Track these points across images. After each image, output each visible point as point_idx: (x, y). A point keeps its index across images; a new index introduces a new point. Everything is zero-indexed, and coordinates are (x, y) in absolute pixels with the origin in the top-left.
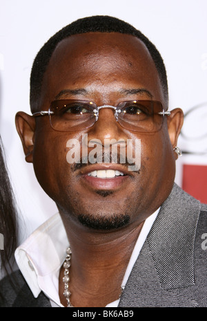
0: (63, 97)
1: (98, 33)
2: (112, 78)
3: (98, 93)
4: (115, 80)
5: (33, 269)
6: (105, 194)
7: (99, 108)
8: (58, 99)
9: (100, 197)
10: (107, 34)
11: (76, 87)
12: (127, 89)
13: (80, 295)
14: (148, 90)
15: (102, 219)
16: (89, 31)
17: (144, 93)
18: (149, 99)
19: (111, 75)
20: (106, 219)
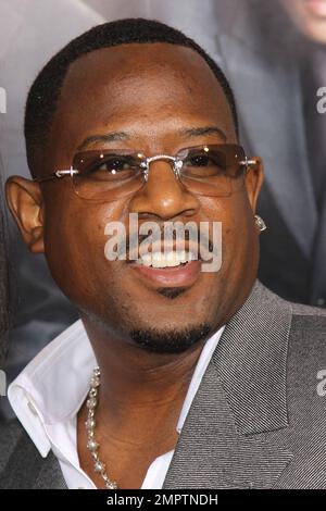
0: (90, 147)
1: (135, 45)
2: (165, 113)
3: (146, 137)
4: (170, 115)
5: (35, 414)
6: (173, 294)
7: (149, 161)
8: (83, 151)
9: (165, 299)
10: (150, 46)
11: (109, 131)
12: (189, 127)
13: (116, 446)
14: (220, 128)
15: (171, 333)
16: (121, 42)
17: (215, 134)
18: (221, 142)
19: (164, 107)
20: (178, 334)
